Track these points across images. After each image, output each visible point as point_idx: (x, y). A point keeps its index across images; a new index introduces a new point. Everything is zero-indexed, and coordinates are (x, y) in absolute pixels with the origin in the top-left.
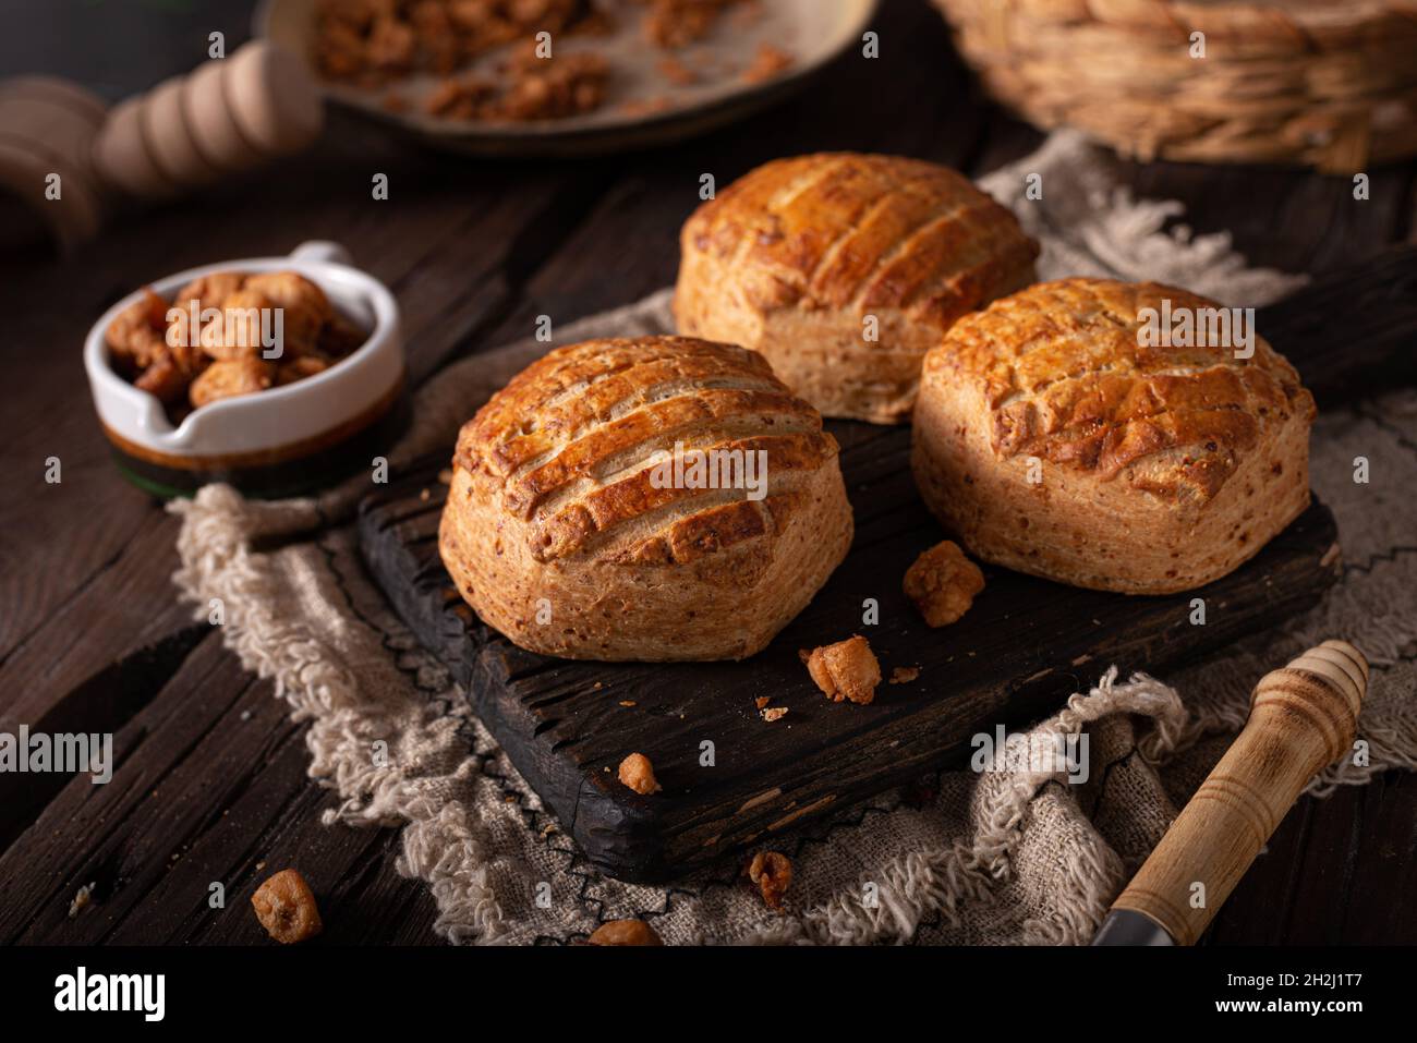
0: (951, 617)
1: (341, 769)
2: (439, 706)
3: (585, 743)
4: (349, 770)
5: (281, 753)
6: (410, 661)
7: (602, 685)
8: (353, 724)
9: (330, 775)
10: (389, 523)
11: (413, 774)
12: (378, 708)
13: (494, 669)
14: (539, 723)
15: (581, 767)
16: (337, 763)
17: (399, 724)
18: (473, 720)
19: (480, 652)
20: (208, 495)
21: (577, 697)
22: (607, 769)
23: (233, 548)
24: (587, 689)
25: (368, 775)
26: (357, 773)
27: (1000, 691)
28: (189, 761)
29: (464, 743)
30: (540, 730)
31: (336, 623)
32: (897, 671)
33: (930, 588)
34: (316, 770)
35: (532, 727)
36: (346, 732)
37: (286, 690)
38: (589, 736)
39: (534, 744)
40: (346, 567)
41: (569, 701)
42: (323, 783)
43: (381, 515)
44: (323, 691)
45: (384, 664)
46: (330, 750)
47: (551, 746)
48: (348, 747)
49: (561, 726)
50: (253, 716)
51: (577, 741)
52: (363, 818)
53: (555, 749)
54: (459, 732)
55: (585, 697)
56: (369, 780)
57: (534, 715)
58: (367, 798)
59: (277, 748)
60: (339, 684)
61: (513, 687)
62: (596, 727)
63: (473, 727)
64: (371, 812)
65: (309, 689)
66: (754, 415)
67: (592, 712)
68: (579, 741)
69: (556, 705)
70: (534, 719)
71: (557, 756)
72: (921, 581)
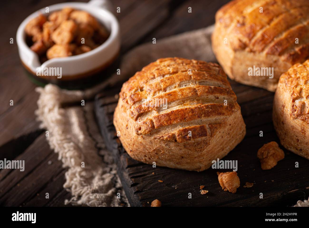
0: (269, 168)
1: (73, 187)
2: (108, 169)
3: (144, 193)
4: (76, 187)
5: (58, 177)
6: (102, 152)
7: (155, 174)
8: (80, 172)
9: (70, 188)
10: (103, 105)
11: (94, 192)
12: (89, 167)
13: (123, 162)
14: (132, 184)
15: (141, 200)
16: (72, 185)
17: (94, 173)
18: (117, 176)
19: (121, 156)
20: (49, 88)
21: (146, 176)
22: (148, 202)
23: (54, 106)
24: (149, 174)
25: (81, 190)
26: (78, 189)
27: (279, 194)
28: (31, 175)
29: (113, 183)
30: (132, 186)
31: (81, 137)
32: (247, 183)
33: (264, 157)
34: (66, 186)
35: (130, 184)
36: (77, 175)
37: (62, 158)
38: (146, 190)
39: (130, 189)
40: (89, 116)
41: (143, 177)
42: (68, 190)
43: (101, 102)
44: (73, 160)
45: (94, 153)
46: (72, 179)
47: (134, 192)
48: (77, 179)
49: (138, 186)
50: (52, 163)
51: (142, 191)
52: (77, 203)
53: (135, 193)
54: (112, 179)
55: (148, 177)
56: (81, 192)
57: (131, 180)
58: (79, 197)
59: (57, 175)
60: (78, 158)
61: (127, 170)
62: (149, 188)
63: (117, 178)
64: (80, 202)
65: (69, 159)
66: (212, 96)
67: (149, 182)
69: (139, 178)
70: (131, 182)
71: (135, 195)
72: (262, 154)
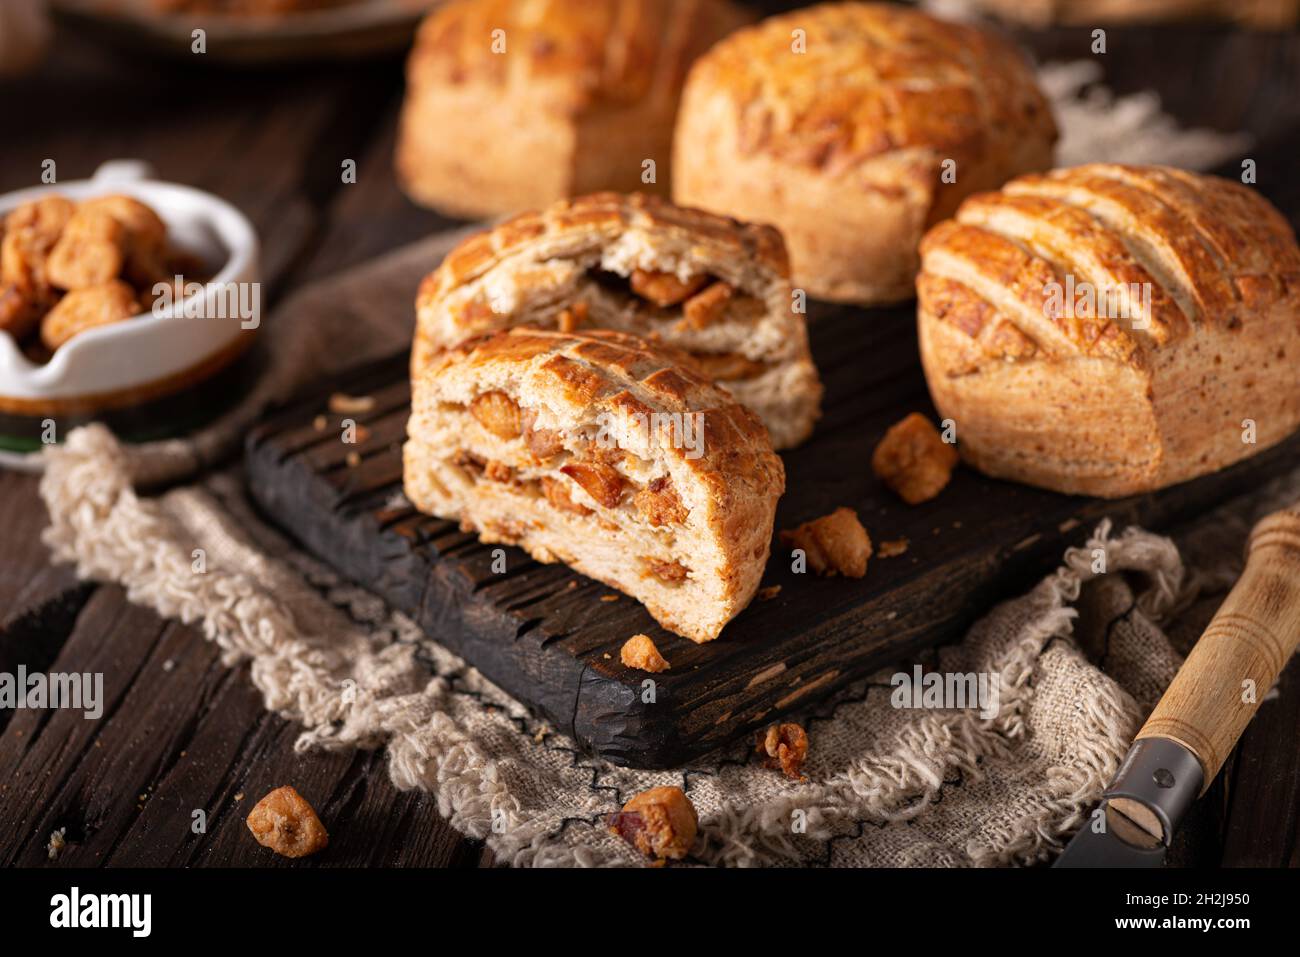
0: (930, 491)
1: (303, 698)
3: (575, 636)
4: (311, 698)
5: (220, 696)
6: (340, 596)
7: (578, 584)
8: (302, 655)
9: (292, 704)
10: (289, 455)
11: (383, 694)
12: (323, 640)
13: (454, 581)
14: (521, 624)
15: (580, 656)
16: (296, 696)
17: (348, 654)
18: (427, 644)
19: (433, 567)
20: (81, 439)
21: (552, 598)
22: (606, 656)
23: (115, 497)
24: (560, 590)
25: (335, 700)
26: (320, 700)
27: (991, 559)
28: (121, 712)
29: (424, 668)
30: (522, 632)
31: (253, 561)
32: (884, 545)
33: (905, 462)
34: (275, 702)
35: (514, 630)
36: (296, 663)
37: (218, 632)
38: (579, 630)
39: (517, 647)
40: (240, 508)
41: (547, 601)
42: (284, 714)
43: (275, 448)
44: (265, 624)
45: (316, 599)
46: (284, 683)
47: (539, 644)
48: (304, 677)
49: (545, 624)
50: (177, 665)
51: (566, 635)
52: (341, 742)
53: (545, 645)
54: (416, 656)
55: (562, 597)
56: (337, 706)
57: (513, 616)
58: (338, 724)
59: (215, 692)
60: (277, 616)
61: (482, 594)
62: (584, 622)
63: (428, 651)
64: (348, 734)
65: (245, 627)
67: (574, 609)
68: (568, 635)
69: (535, 605)
70: (515, 621)
71: (548, 652)
72: (894, 457)
